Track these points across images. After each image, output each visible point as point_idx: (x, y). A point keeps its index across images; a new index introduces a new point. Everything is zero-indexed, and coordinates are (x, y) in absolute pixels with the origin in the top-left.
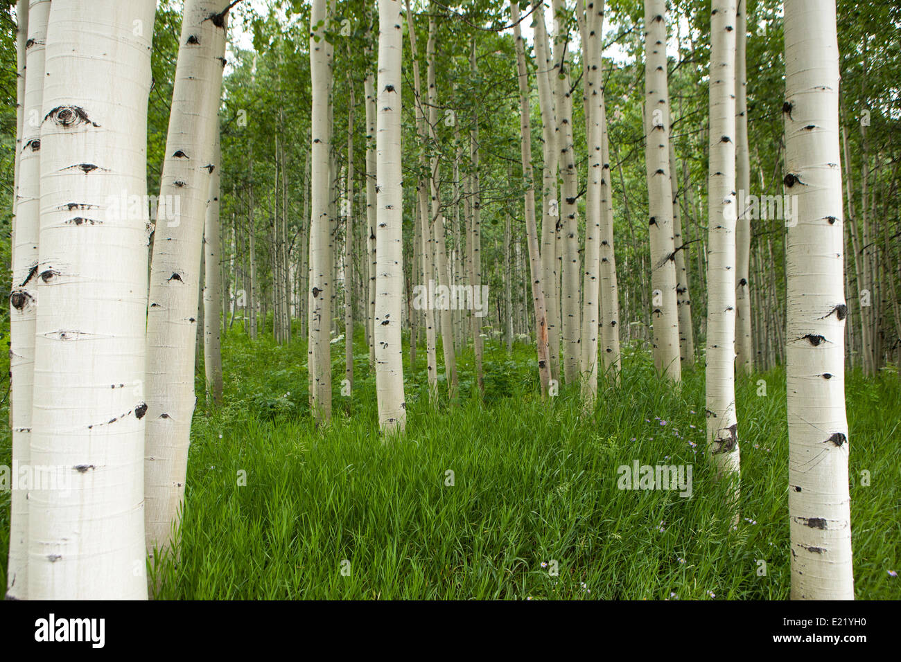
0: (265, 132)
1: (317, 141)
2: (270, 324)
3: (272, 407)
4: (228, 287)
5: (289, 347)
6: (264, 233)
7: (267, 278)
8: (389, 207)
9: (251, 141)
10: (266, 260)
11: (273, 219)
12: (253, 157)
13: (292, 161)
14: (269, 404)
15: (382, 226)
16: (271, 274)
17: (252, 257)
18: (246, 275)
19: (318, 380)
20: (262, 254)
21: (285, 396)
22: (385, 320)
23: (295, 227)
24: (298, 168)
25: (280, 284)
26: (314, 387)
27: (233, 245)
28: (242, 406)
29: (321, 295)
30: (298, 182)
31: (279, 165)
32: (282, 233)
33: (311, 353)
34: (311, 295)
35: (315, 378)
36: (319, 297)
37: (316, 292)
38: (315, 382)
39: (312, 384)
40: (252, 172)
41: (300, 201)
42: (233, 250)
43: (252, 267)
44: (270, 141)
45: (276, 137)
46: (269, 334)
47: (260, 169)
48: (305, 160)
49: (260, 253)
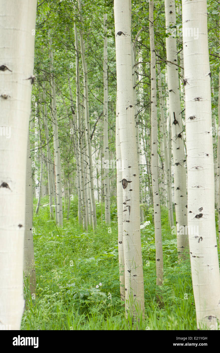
0: (64, 21)
1: (120, 34)
2: (75, 209)
3: (85, 298)
4: (33, 174)
5: (96, 233)
6: (67, 121)
7: (70, 164)
8: (198, 99)
9: (50, 32)
10: (68, 146)
11: (75, 107)
12: (54, 47)
13: (90, 48)
14: (82, 295)
15: (192, 118)
16: (74, 160)
17: (55, 143)
18: (50, 163)
19: (129, 271)
20: (65, 141)
21: (97, 286)
22: (199, 213)
23: (95, 113)
24: (96, 54)
25: (83, 169)
26: (126, 278)
27: (36, 133)
28: (57, 298)
29: (130, 186)
30: (97, 68)
31: (79, 53)
32: (83, 120)
33: (121, 243)
34: (119, 185)
35: (126, 269)
36: (128, 188)
37: (125, 183)
38: (126, 273)
39: (124, 275)
40: (53, 62)
41: (99, 87)
42: (36, 137)
43: (56, 154)
44: (68, 29)
45: (74, 25)
46: (74, 219)
47: (60, 59)
48: (103, 46)
49: (63, 140)
